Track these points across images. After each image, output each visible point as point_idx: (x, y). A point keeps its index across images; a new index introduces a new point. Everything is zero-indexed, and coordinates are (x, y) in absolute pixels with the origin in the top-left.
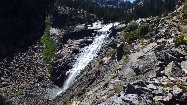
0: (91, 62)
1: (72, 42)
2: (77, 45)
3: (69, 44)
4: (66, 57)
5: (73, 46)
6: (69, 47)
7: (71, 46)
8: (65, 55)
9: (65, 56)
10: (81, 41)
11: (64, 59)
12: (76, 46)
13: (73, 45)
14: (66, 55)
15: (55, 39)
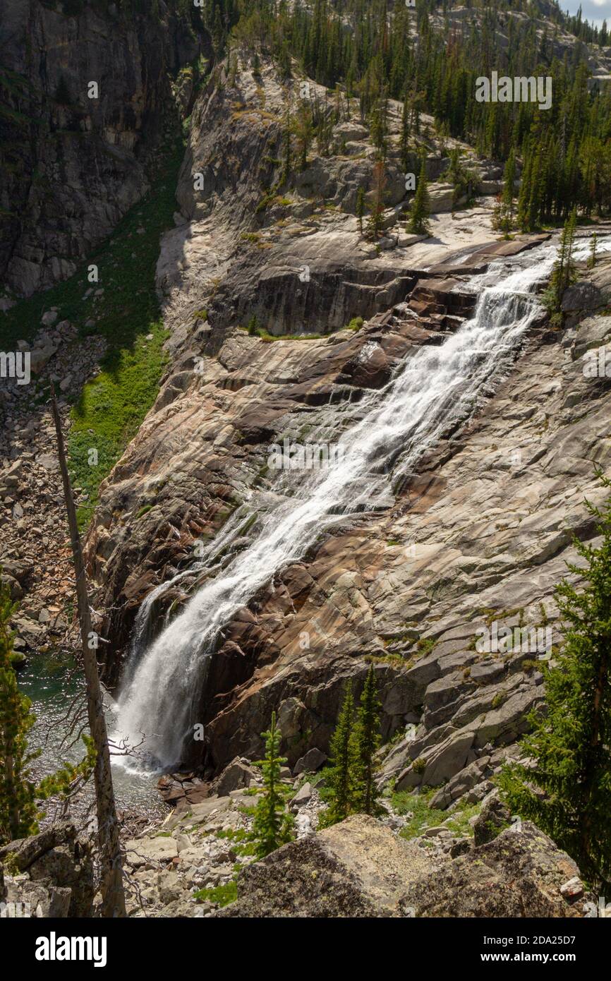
0: (328, 547)
1: (253, 356)
2: (278, 381)
3: (231, 364)
4: (178, 470)
5: (247, 389)
6: (222, 393)
7: (234, 385)
8: (176, 452)
9: (176, 461)
10: (308, 357)
11: (164, 483)
12: (267, 393)
13: (250, 383)
14: (186, 454)
15: (180, 309)
